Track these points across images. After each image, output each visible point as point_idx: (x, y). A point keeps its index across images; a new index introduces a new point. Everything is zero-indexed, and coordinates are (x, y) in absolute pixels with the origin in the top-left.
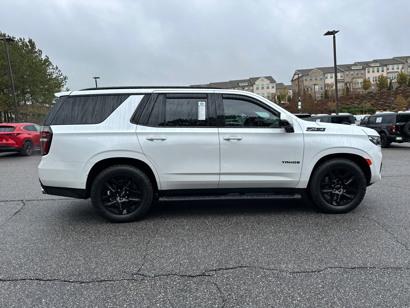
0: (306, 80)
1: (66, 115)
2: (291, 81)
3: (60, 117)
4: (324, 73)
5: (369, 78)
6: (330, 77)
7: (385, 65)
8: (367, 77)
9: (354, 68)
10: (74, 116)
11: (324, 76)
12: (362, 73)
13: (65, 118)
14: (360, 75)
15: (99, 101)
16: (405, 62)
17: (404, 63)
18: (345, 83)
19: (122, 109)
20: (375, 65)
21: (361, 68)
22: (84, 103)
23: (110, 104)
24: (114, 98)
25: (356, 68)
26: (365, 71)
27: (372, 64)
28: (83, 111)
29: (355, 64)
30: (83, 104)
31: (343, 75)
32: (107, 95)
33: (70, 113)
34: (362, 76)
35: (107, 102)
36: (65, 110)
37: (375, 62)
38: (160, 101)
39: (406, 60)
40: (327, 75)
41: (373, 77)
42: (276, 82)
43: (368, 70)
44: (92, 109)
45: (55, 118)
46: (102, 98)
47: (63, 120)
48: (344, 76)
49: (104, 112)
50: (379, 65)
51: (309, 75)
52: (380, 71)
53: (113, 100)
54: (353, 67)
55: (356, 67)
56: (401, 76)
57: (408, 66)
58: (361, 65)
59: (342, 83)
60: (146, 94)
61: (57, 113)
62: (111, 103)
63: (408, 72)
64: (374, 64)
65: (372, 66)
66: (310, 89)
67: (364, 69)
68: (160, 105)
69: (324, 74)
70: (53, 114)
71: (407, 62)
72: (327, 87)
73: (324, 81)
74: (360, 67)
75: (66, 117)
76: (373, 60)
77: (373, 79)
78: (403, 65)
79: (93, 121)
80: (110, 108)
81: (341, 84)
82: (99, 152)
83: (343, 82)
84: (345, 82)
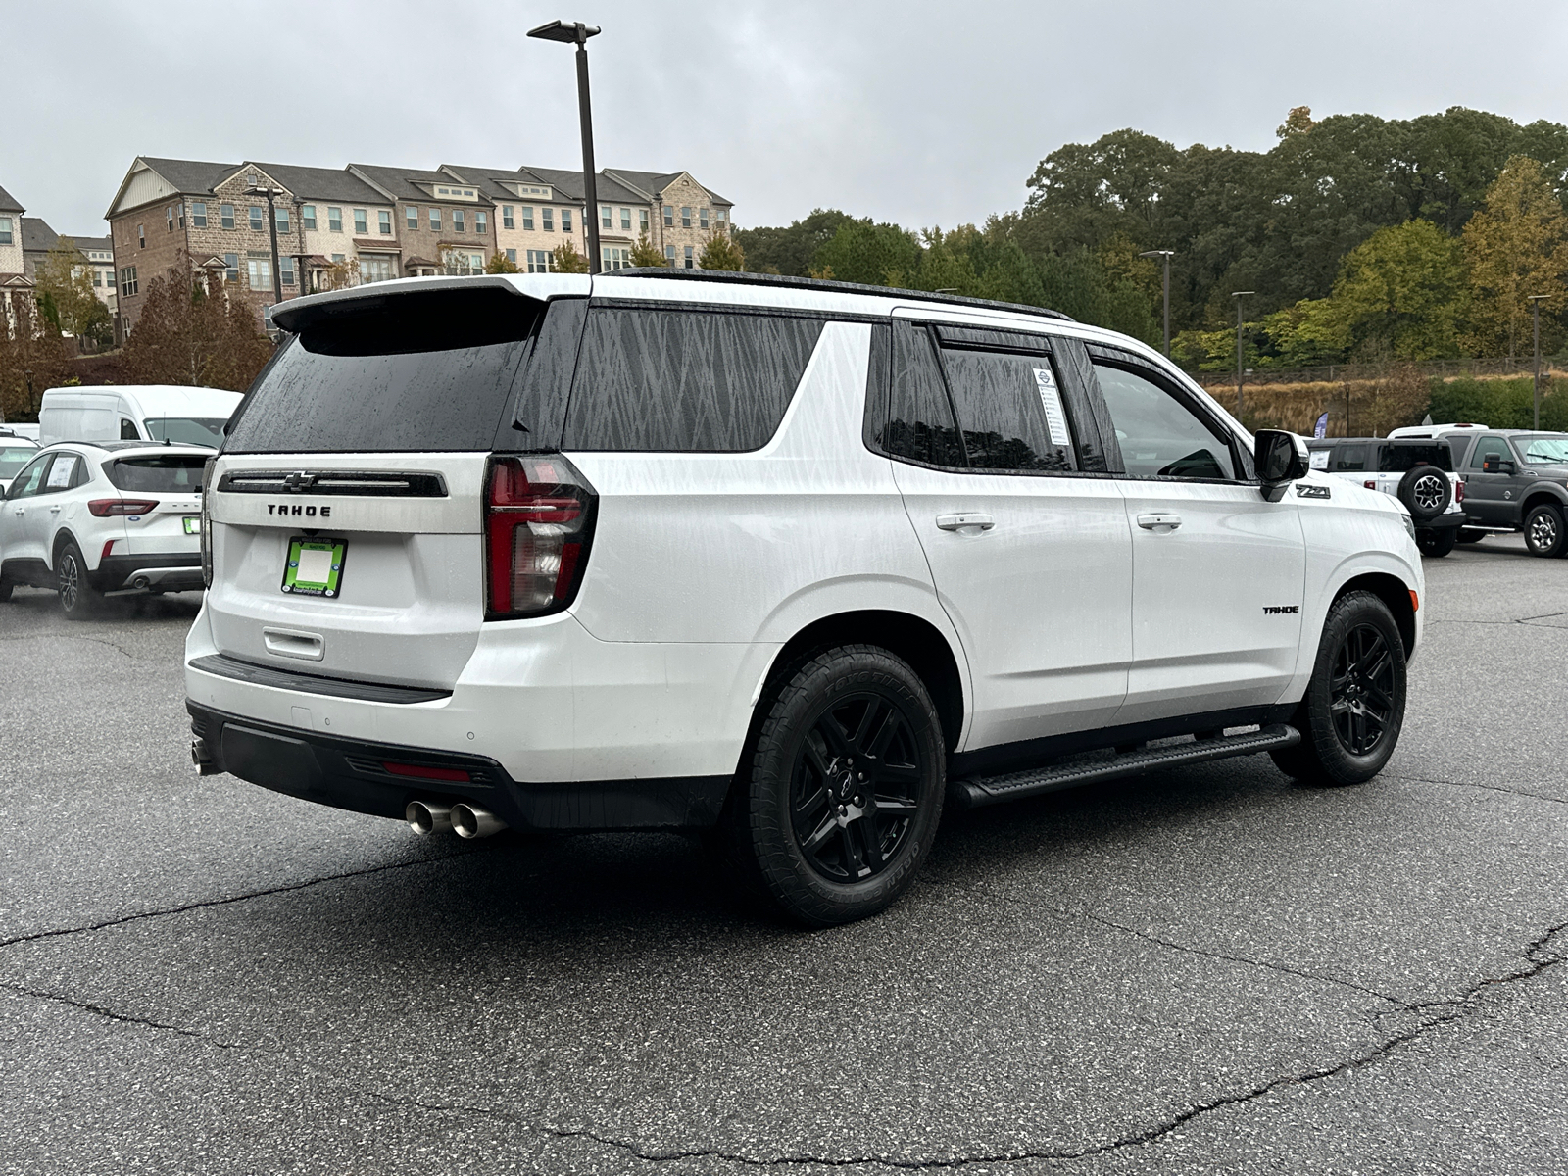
0: (200, 221)
1: (614, 399)
2: (106, 218)
3: (594, 408)
4: (298, 199)
5: (512, 252)
6: (328, 225)
7: (574, 199)
8: (502, 248)
9: (441, 191)
10: (654, 405)
11: (299, 213)
12: (479, 225)
13: (618, 415)
14: (470, 235)
15: (725, 339)
16: (650, 198)
17: (649, 204)
18: (406, 266)
19: (822, 386)
20: (533, 191)
21: (475, 199)
22: (671, 344)
23: (773, 359)
24: (778, 331)
25: (450, 197)
26: (490, 213)
27: (520, 188)
28: (683, 384)
29: (444, 175)
30: (668, 346)
31: (392, 219)
32: (745, 314)
33: (631, 391)
34: (483, 240)
35: (757, 349)
36: (602, 374)
37: (530, 177)
38: (925, 354)
39: (653, 192)
40: (310, 210)
41: (530, 252)
42: (23, 211)
43: (505, 213)
44: (712, 376)
45: (574, 415)
46: (731, 325)
47: (609, 425)
48: (396, 227)
49: (762, 392)
50: (549, 197)
51: (215, 196)
52: (555, 227)
53: (775, 339)
54: (436, 189)
55: (450, 189)
56: (642, 260)
57: (663, 219)
58: (471, 184)
59: (391, 261)
60: (876, 320)
61: (575, 391)
62: (775, 356)
63: (665, 245)
64: (529, 188)
65: (522, 195)
66: (225, 276)
67: (486, 204)
68: (931, 375)
69: (298, 205)
70: (556, 389)
71: (659, 199)
72: (315, 274)
73: (301, 242)
74: (472, 194)
75: (621, 415)
76: (523, 169)
77: (530, 259)
78: (646, 212)
79: (732, 437)
80: (776, 375)
81: (384, 265)
82: (800, 587)
83: (395, 258)
84: (405, 259)
